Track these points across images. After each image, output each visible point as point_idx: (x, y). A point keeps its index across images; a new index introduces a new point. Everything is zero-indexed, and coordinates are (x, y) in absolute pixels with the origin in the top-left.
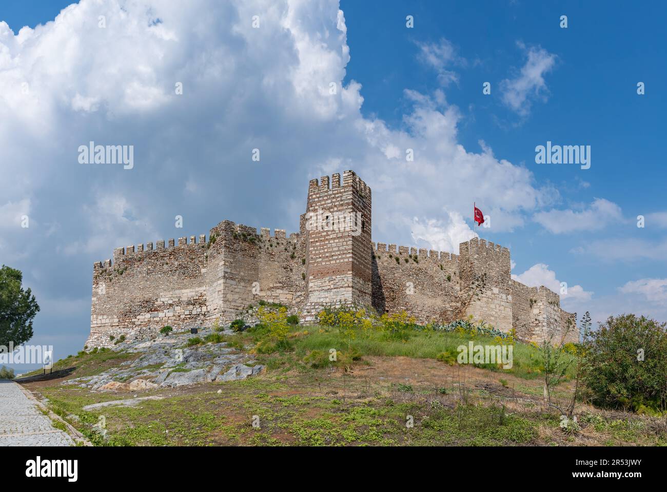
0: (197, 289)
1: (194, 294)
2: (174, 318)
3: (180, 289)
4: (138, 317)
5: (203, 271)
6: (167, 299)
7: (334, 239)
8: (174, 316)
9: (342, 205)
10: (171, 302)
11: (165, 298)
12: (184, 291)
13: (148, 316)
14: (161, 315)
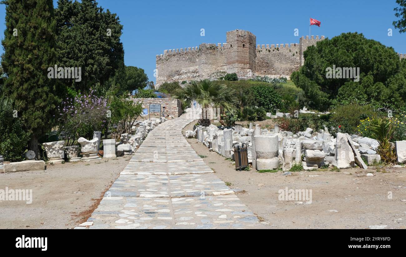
0: (195, 67)
1: (194, 69)
2: (187, 78)
3: (189, 67)
4: (174, 77)
5: (197, 60)
6: (184, 71)
7: (233, 52)
8: (187, 77)
9: (234, 41)
10: (186, 72)
11: (184, 70)
12: (190, 68)
13: (178, 77)
14: (183, 76)
